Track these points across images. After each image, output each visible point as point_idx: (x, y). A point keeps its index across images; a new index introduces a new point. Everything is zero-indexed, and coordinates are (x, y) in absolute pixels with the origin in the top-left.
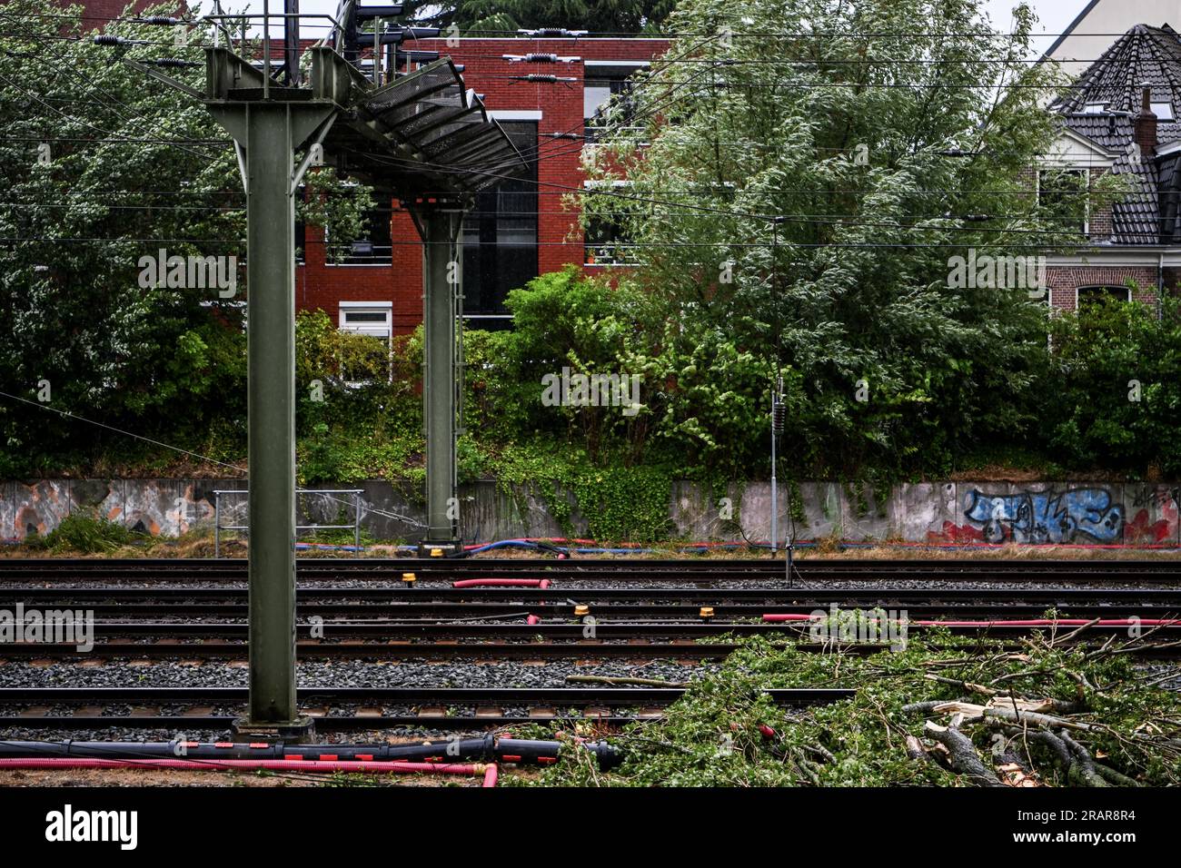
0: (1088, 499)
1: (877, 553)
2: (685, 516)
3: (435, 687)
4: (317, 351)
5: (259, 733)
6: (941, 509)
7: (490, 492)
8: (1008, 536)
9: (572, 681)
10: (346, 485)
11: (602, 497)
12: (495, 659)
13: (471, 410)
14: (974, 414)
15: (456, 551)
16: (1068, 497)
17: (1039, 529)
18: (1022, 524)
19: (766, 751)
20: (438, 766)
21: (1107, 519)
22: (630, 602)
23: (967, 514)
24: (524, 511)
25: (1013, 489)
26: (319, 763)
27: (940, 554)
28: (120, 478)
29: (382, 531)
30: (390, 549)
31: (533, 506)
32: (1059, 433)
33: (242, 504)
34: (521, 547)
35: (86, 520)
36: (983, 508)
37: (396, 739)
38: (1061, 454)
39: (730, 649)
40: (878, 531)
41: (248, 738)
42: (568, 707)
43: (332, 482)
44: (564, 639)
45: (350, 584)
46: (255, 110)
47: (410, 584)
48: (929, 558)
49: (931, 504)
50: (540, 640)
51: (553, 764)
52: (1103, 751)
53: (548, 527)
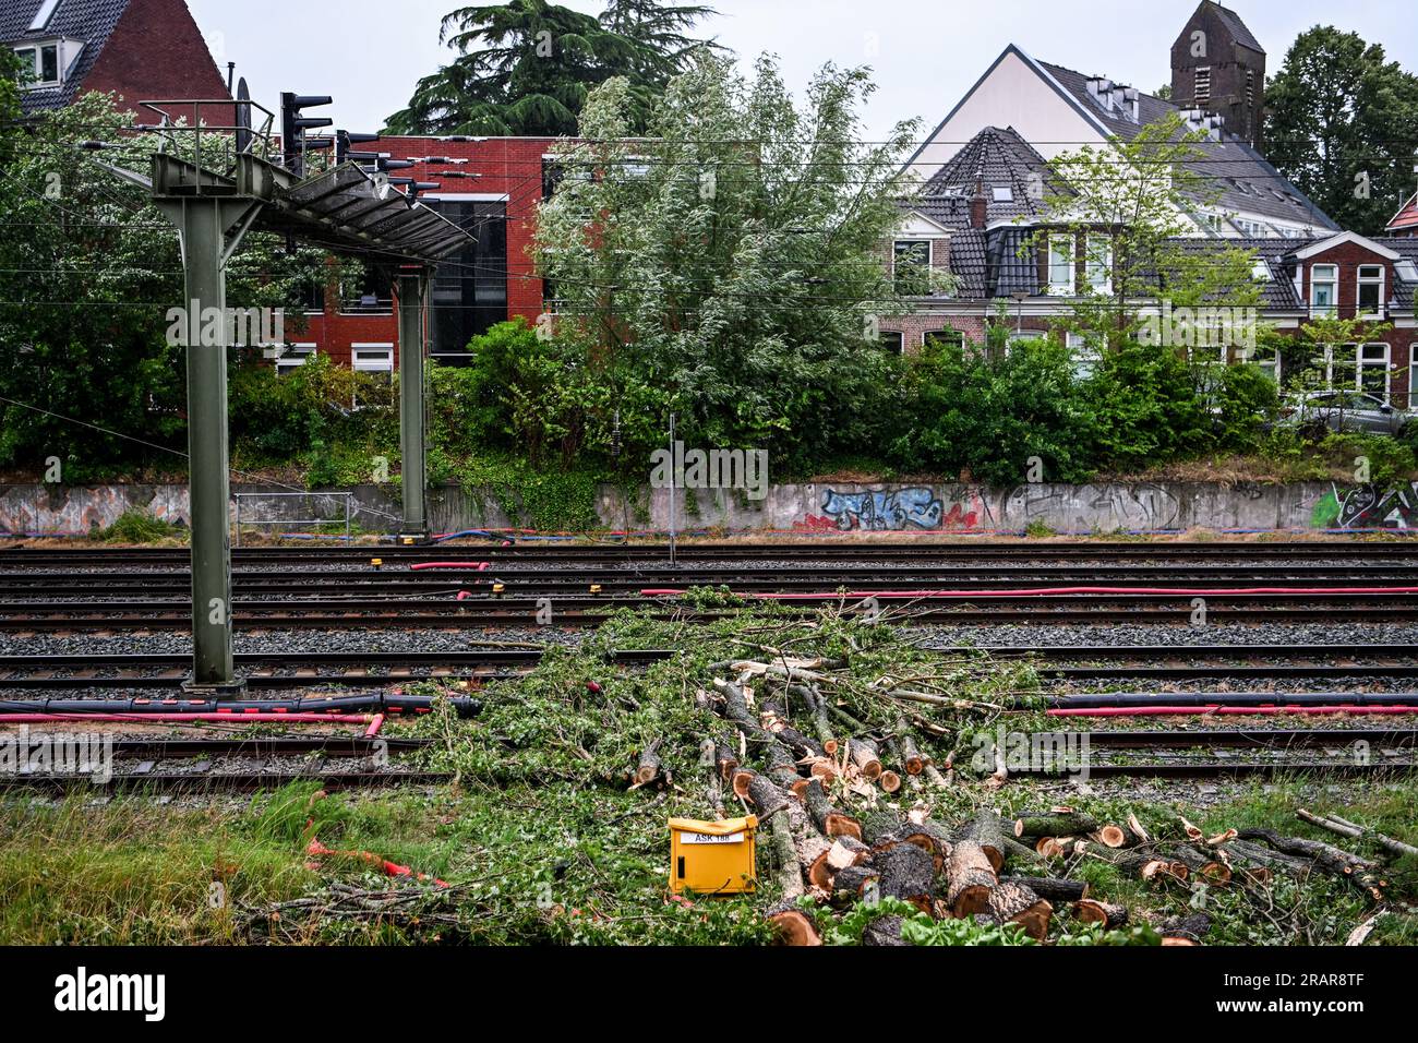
0: (915, 495)
1: (753, 539)
2: (606, 511)
3: (365, 652)
4: (320, 383)
5: (201, 691)
6: (804, 505)
7: (456, 494)
8: (855, 525)
9: (473, 645)
10: (342, 488)
11: (541, 496)
12: (421, 628)
13: (442, 429)
14: (831, 430)
15: (425, 540)
16: (900, 494)
17: (878, 519)
18: (865, 515)
19: (591, 702)
20: (336, 716)
21: (930, 511)
22: (547, 580)
23: (824, 508)
24: (482, 507)
25: (859, 489)
26: (244, 715)
27: (801, 540)
28: (164, 484)
29: (368, 524)
30: (375, 538)
31: (489, 503)
32: (895, 445)
33: (260, 503)
34: (477, 536)
35: (136, 517)
36: (836, 503)
37: (312, 696)
38: (897, 461)
39: (605, 618)
40: (755, 521)
41: (191, 696)
42: (463, 666)
43: (331, 485)
44: (481, 611)
45: (332, 568)
46: (190, 203)
47: (377, 566)
48: (791, 543)
49: (796, 501)
50: (462, 613)
51: (424, 713)
52: (843, 700)
53: (501, 520)
